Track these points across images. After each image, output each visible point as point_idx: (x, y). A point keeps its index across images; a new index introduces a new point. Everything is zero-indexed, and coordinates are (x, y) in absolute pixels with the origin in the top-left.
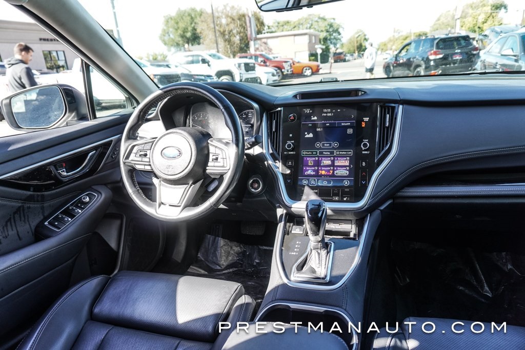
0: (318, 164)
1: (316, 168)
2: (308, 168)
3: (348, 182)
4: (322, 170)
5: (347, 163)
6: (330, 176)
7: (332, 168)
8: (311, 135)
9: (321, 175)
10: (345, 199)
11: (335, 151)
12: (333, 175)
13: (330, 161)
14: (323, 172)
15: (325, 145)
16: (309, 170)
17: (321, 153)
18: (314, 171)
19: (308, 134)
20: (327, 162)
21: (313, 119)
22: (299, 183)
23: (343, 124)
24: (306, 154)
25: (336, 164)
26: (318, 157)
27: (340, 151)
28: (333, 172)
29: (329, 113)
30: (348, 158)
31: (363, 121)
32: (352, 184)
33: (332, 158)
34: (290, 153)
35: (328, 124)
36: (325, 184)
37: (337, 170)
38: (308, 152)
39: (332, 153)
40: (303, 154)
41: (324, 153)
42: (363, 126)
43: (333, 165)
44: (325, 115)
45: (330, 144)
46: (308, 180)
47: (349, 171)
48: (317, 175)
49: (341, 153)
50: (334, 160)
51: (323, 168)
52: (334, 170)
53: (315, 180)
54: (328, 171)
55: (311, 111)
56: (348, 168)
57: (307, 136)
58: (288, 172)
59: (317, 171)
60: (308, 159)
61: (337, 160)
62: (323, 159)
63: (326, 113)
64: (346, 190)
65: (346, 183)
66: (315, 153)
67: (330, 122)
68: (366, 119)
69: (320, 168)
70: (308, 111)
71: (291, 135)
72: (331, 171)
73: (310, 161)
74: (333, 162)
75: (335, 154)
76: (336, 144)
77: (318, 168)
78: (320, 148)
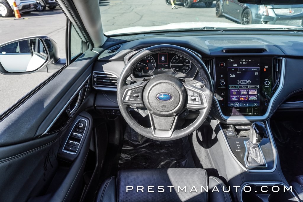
0: (239, 93)
1: (238, 96)
2: (233, 96)
3: (256, 104)
4: (242, 97)
5: (256, 93)
6: (247, 101)
7: (247, 96)
8: (234, 76)
9: (241, 100)
10: (255, 114)
11: (249, 86)
12: (248, 100)
13: (246, 92)
14: (242, 99)
15: (243, 82)
16: (234, 97)
17: (240, 87)
18: (237, 98)
19: (232, 75)
20: (244, 92)
21: (234, 65)
22: (228, 105)
23: (252, 69)
24: (231, 88)
25: (249, 94)
26: (239, 89)
27: (251, 86)
28: (248, 99)
29: (244, 62)
30: (256, 90)
31: (265, 68)
32: (259, 105)
33: (247, 90)
34: (222, 87)
35: (244, 69)
36: (244, 105)
37: (250, 97)
38: (233, 86)
39: (247, 87)
40: (230, 88)
41: (242, 87)
42: (265, 71)
43: (248, 94)
44: (242, 63)
45: (246, 81)
46: (234, 103)
47: (257, 97)
48: (239, 100)
49: (252, 87)
50: (248, 91)
51: (242, 96)
52: (248, 97)
53: (238, 104)
54: (245, 98)
55: (233, 61)
56: (256, 96)
57: (231, 76)
58: (222, 99)
59: (239, 98)
60: (233, 91)
61: (250, 91)
62: (242, 91)
63: (243, 62)
64: (256, 109)
65: (256, 105)
66: (237, 87)
67: (245, 68)
68: (267, 67)
69: (240, 96)
70: (231, 60)
71: (222, 76)
72: (247, 98)
73: (234, 92)
74: (248, 92)
75: (249, 88)
76: (249, 82)
77: (239, 96)
78: (240, 84)
